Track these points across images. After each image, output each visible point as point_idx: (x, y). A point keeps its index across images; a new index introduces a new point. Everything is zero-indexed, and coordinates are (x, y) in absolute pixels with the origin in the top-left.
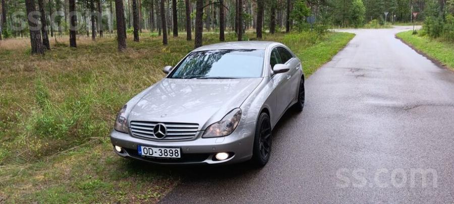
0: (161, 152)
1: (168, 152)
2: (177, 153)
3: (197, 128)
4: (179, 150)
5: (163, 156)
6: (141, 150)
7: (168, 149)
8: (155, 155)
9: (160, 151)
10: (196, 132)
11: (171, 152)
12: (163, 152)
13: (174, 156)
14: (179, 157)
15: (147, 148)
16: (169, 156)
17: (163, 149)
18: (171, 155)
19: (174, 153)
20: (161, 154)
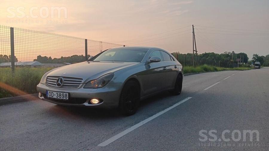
0: (57, 95)
1: (61, 95)
2: (66, 96)
3: (81, 81)
4: (68, 94)
5: (59, 98)
6: (48, 94)
7: (62, 93)
8: (54, 97)
10: (80, 84)
11: (63, 95)
12: (59, 95)
13: (65, 98)
14: (67, 99)
15: (51, 92)
16: (62, 98)
17: (59, 93)
18: (63, 97)
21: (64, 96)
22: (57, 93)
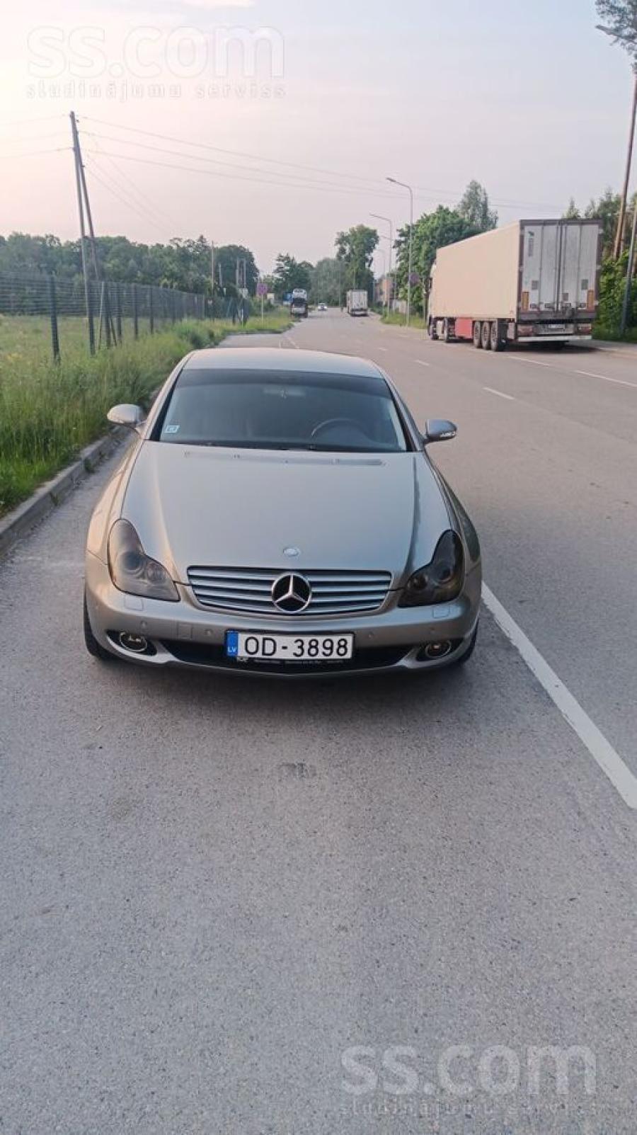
1: (320, 647)
2: (344, 646)
3: (387, 582)
4: (349, 639)
5: (306, 656)
6: (236, 645)
7: (321, 639)
8: (280, 655)
9: (299, 643)
10: (384, 592)
11: (328, 644)
12: (306, 647)
13: (335, 656)
14: (349, 655)
15: (260, 637)
16: (320, 656)
17: (306, 639)
18: (328, 652)
19: (336, 646)
20: (299, 651)
21: (331, 648)
22: (297, 641)
